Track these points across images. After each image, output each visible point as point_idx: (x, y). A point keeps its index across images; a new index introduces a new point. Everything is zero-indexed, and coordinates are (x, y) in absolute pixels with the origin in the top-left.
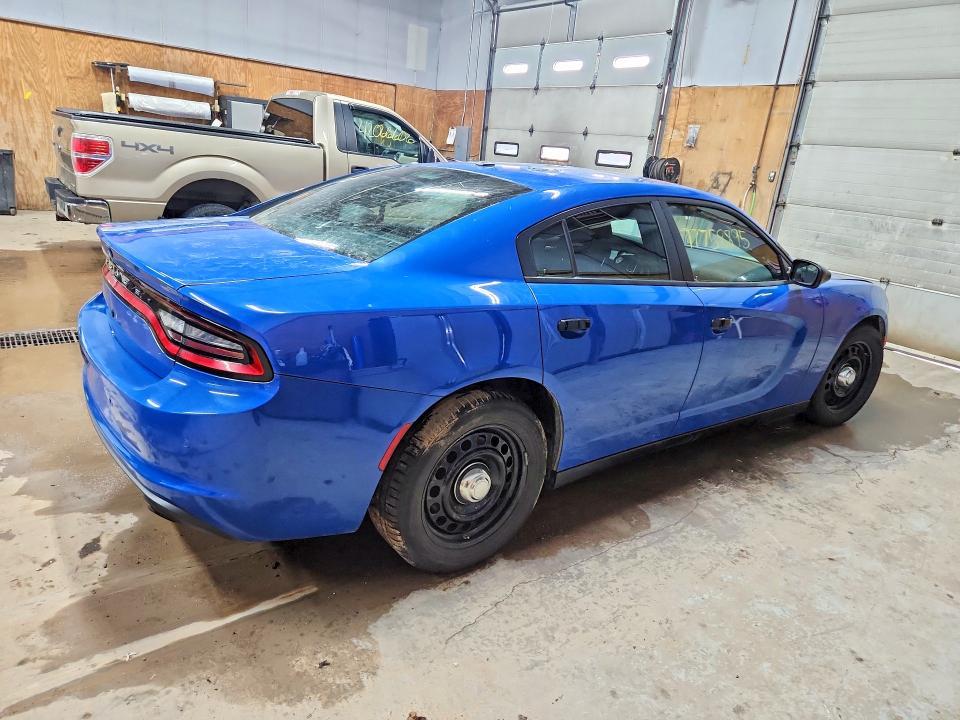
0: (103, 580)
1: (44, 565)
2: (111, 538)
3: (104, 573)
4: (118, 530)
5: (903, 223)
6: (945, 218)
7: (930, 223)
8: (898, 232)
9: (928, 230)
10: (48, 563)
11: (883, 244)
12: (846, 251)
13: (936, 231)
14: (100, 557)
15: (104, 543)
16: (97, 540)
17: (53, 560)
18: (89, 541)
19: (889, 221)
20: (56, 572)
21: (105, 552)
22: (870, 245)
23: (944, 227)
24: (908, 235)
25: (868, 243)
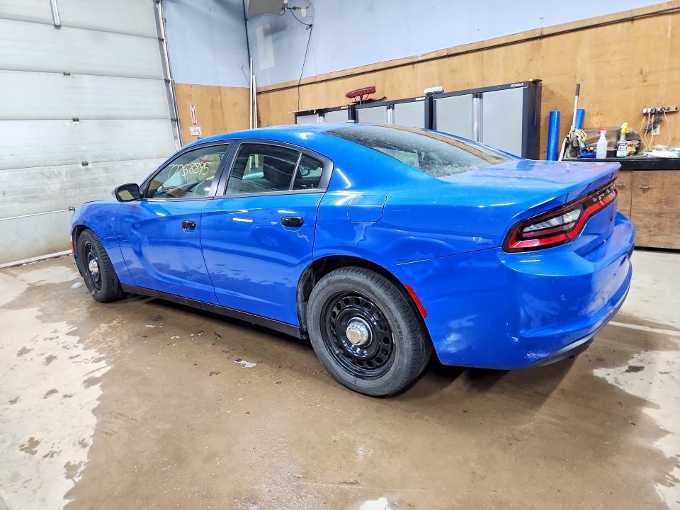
0: (638, 353)
1: (667, 373)
2: (619, 368)
3: (636, 355)
4: (611, 371)
5: (64, 169)
6: (88, 161)
7: (81, 165)
8: (64, 175)
9: (81, 170)
10: (665, 373)
11: (58, 186)
12: (33, 198)
13: (87, 169)
14: (632, 363)
15: (626, 368)
16: (627, 371)
17: (661, 373)
18: (633, 373)
19: (54, 169)
20: (662, 367)
21: (628, 364)
22: (49, 188)
23: (90, 166)
24: (71, 176)
25: (47, 187)
